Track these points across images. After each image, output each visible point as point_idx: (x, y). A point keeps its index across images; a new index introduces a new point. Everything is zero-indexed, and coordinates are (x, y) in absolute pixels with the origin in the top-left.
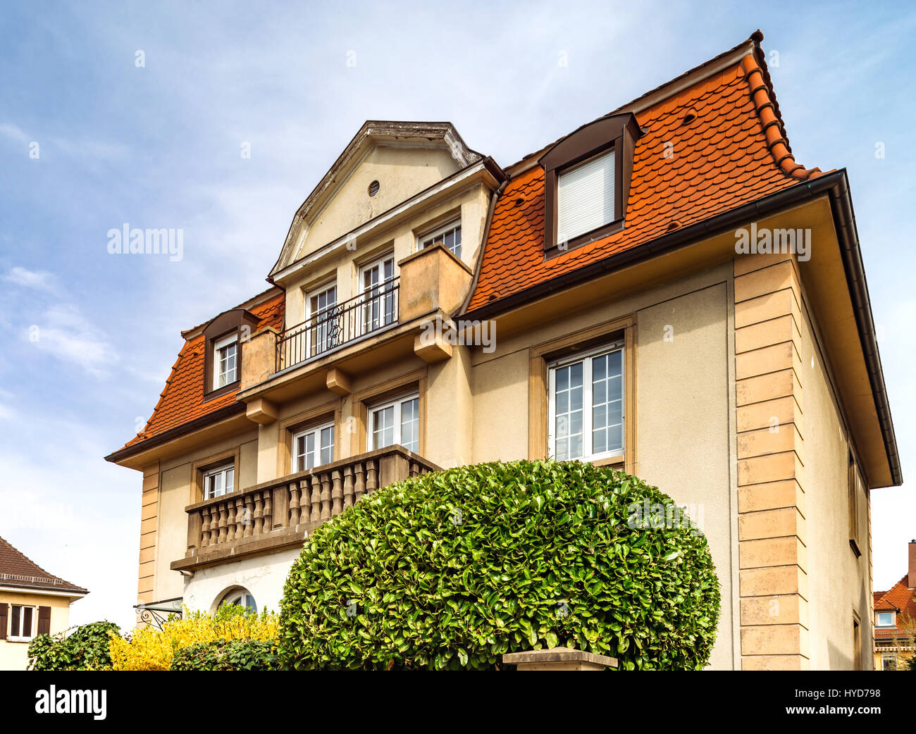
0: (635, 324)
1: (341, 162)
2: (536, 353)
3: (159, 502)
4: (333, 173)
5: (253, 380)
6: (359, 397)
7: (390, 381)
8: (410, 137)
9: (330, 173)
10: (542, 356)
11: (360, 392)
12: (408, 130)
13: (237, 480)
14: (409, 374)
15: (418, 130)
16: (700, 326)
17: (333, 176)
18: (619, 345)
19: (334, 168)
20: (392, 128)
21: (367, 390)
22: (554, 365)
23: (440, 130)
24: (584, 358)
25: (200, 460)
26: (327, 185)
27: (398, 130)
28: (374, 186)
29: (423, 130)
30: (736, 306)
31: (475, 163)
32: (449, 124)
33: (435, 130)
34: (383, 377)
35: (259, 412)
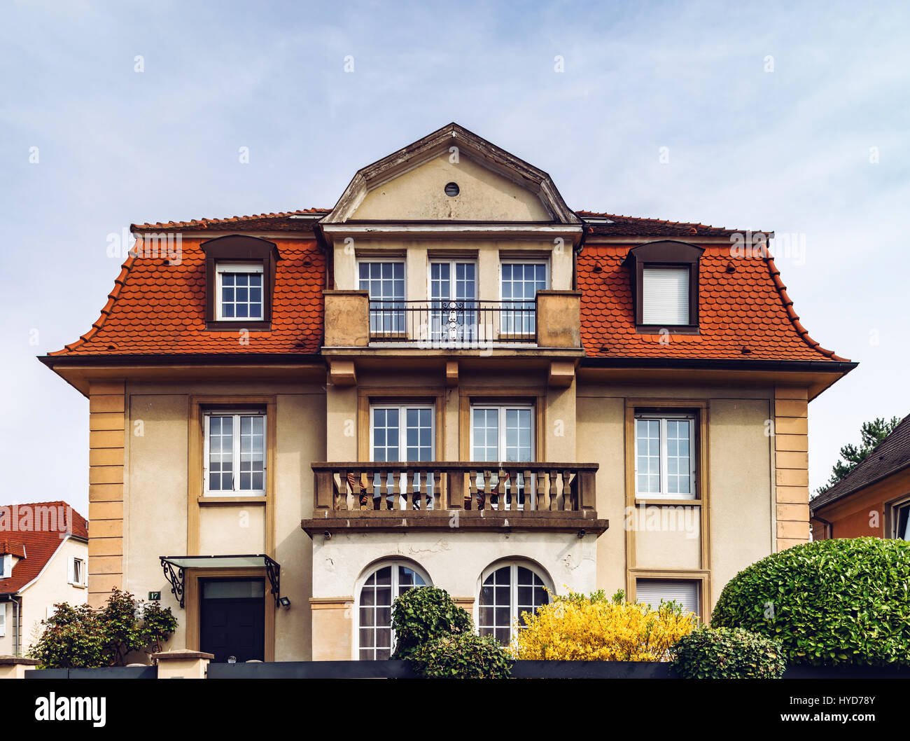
0: (708, 408)
1: (419, 147)
2: (630, 404)
3: (127, 431)
4: (408, 152)
5: (344, 339)
6: (467, 392)
7: (505, 388)
8: (502, 164)
9: (404, 150)
10: (635, 408)
11: (470, 388)
12: (500, 156)
13: (271, 432)
14: (527, 388)
15: (512, 163)
16: (751, 424)
17: (408, 156)
18: (689, 417)
19: (410, 149)
20: (482, 145)
21: (478, 388)
22: (638, 416)
23: (538, 176)
24: (661, 418)
25: (204, 396)
26: (400, 161)
27: (490, 151)
28: (452, 188)
29: (518, 166)
30: (776, 419)
31: (573, 224)
32: (547, 176)
33: (531, 172)
34: (497, 383)
35: (349, 375)
